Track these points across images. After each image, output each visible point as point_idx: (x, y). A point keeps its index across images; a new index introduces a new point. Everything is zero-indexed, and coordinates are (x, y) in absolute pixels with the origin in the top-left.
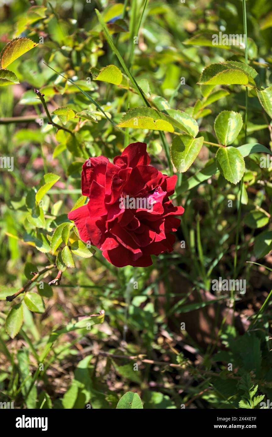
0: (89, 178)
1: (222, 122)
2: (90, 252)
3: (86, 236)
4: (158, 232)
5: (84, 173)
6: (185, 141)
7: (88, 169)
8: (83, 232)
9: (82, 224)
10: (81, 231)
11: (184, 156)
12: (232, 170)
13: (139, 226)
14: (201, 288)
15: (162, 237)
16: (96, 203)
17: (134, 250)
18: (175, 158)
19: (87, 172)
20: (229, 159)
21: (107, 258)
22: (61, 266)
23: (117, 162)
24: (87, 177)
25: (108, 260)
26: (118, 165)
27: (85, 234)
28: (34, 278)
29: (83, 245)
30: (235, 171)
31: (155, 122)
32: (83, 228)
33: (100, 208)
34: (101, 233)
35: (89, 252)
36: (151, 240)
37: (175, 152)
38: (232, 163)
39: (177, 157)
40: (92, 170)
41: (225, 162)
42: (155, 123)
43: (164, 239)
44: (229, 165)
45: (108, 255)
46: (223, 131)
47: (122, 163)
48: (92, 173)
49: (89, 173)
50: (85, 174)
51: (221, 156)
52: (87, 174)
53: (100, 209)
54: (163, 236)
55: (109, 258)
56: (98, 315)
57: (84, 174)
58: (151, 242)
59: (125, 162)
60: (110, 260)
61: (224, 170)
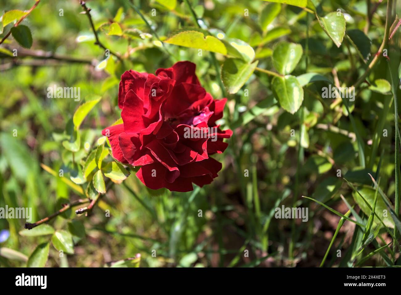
0: (128, 89)
1: (280, 52)
2: (124, 175)
3: (120, 154)
4: (201, 152)
5: (122, 83)
6: (238, 65)
7: (127, 79)
8: (116, 149)
9: (116, 140)
10: (115, 148)
11: (236, 78)
12: (289, 99)
13: (178, 141)
14: (257, 249)
15: (204, 157)
16: (132, 113)
17: (170, 168)
18: (226, 78)
19: (126, 83)
20: (287, 87)
21: (140, 179)
22: (92, 194)
23: (160, 74)
24: (125, 88)
25: (142, 181)
26: (161, 78)
27: (118, 151)
28: (62, 210)
29: (117, 167)
30: (292, 100)
31: (205, 38)
32: (116, 145)
33: (136, 121)
34: (135, 150)
35: (122, 175)
36: (192, 159)
37: (225, 72)
38: (290, 91)
39: (228, 78)
40: (132, 82)
41: (282, 91)
42: (205, 40)
43: (206, 160)
44: (286, 93)
45: (142, 176)
46: (281, 61)
47: (165, 76)
48: (131, 84)
49: (128, 85)
50: (124, 85)
51: (277, 84)
52: (126, 86)
53: (137, 123)
54: (206, 156)
55: (143, 179)
56: (132, 259)
57: (122, 85)
58: (191, 161)
59: (169, 76)
60: (143, 181)
61: (280, 98)
